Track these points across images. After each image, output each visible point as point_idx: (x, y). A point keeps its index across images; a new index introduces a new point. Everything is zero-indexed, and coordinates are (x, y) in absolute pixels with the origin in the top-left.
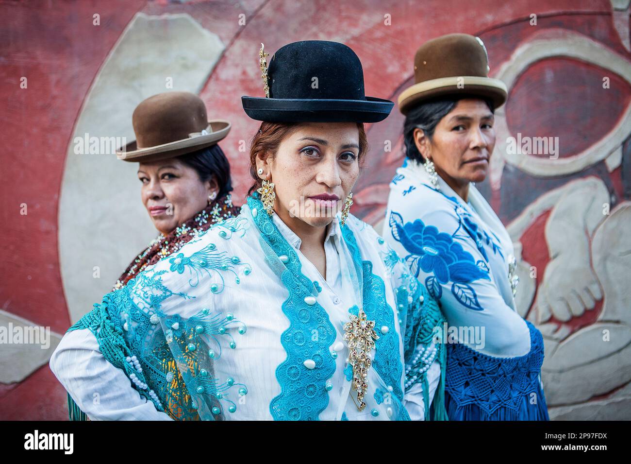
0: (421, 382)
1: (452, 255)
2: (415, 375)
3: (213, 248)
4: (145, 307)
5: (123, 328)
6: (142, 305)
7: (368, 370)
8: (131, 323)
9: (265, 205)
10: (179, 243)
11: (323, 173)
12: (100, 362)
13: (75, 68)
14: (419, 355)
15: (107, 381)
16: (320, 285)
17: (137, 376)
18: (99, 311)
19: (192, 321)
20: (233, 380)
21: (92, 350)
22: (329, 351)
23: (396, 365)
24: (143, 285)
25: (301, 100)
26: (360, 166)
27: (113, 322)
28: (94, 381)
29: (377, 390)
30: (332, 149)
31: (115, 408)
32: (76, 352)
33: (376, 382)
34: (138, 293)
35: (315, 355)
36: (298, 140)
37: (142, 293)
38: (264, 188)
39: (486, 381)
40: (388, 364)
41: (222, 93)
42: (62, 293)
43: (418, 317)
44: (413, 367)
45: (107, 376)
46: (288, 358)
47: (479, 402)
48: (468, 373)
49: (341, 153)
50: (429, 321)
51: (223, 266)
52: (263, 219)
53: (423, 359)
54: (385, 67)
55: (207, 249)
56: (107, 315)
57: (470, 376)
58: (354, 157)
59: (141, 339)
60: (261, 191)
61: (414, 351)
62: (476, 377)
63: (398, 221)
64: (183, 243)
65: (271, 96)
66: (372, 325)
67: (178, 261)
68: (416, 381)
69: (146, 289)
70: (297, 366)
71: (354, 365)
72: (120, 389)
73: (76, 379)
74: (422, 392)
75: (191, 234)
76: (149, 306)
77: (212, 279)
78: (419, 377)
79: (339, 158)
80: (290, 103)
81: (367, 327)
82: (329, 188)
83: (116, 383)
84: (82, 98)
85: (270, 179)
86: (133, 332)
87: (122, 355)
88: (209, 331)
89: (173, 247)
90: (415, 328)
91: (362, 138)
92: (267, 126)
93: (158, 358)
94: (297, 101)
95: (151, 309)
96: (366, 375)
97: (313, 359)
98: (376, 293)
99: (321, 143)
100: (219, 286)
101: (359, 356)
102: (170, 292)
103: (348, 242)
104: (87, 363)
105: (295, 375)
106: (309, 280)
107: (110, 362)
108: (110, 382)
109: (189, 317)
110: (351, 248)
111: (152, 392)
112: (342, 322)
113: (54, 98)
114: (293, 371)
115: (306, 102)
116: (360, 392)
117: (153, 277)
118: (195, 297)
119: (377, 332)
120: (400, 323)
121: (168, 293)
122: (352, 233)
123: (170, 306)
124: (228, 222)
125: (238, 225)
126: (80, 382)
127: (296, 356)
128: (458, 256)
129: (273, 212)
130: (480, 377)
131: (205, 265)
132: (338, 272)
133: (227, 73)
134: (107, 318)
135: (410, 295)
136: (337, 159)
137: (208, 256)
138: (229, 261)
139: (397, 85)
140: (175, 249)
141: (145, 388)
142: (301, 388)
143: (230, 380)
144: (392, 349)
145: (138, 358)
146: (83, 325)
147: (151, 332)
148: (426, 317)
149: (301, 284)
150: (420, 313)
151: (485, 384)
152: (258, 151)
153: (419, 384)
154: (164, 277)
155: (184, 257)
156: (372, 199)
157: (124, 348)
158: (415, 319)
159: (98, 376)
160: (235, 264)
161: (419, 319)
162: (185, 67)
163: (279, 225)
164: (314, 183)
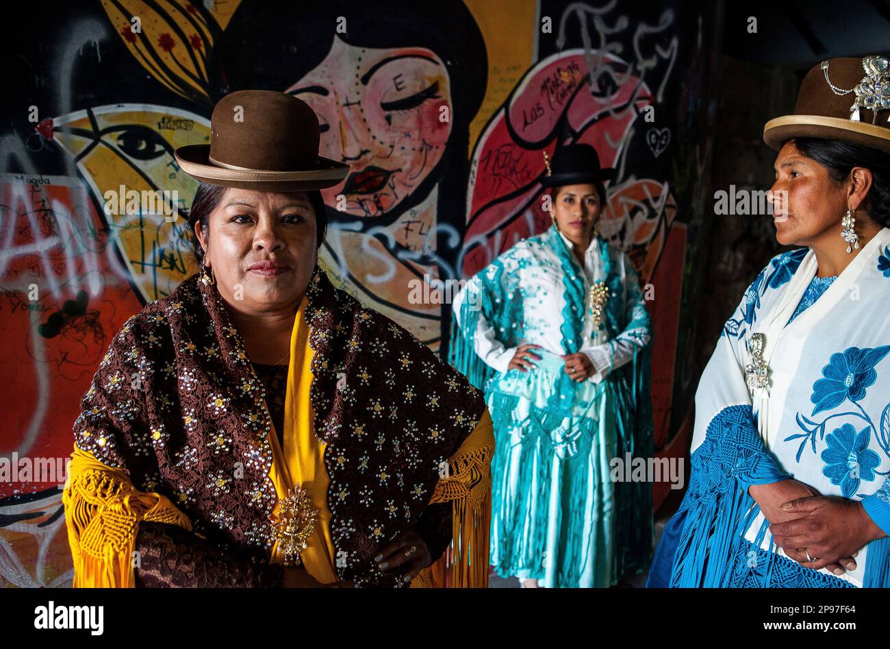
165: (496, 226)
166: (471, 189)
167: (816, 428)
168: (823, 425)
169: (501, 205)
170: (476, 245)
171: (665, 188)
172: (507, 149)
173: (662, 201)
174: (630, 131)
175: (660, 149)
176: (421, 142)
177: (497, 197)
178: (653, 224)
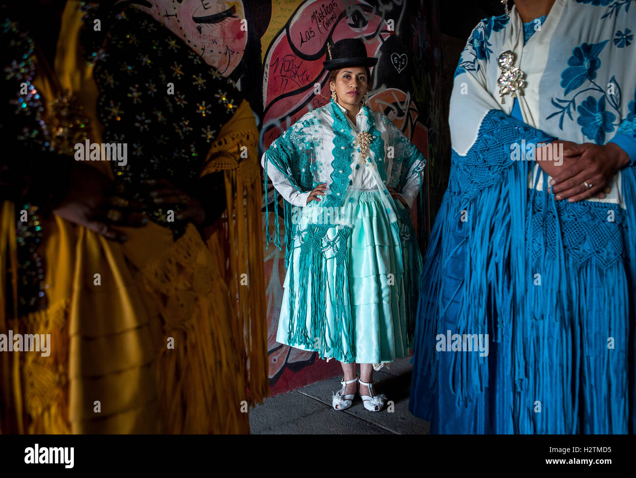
165: (287, 113)
166: (265, 85)
167: (569, 105)
168: (573, 101)
169: (289, 98)
170: (272, 126)
171: (408, 96)
172: (290, 58)
173: (407, 104)
174: (378, 54)
175: (401, 68)
176: (225, 48)
177: (285, 92)
178: (402, 120)
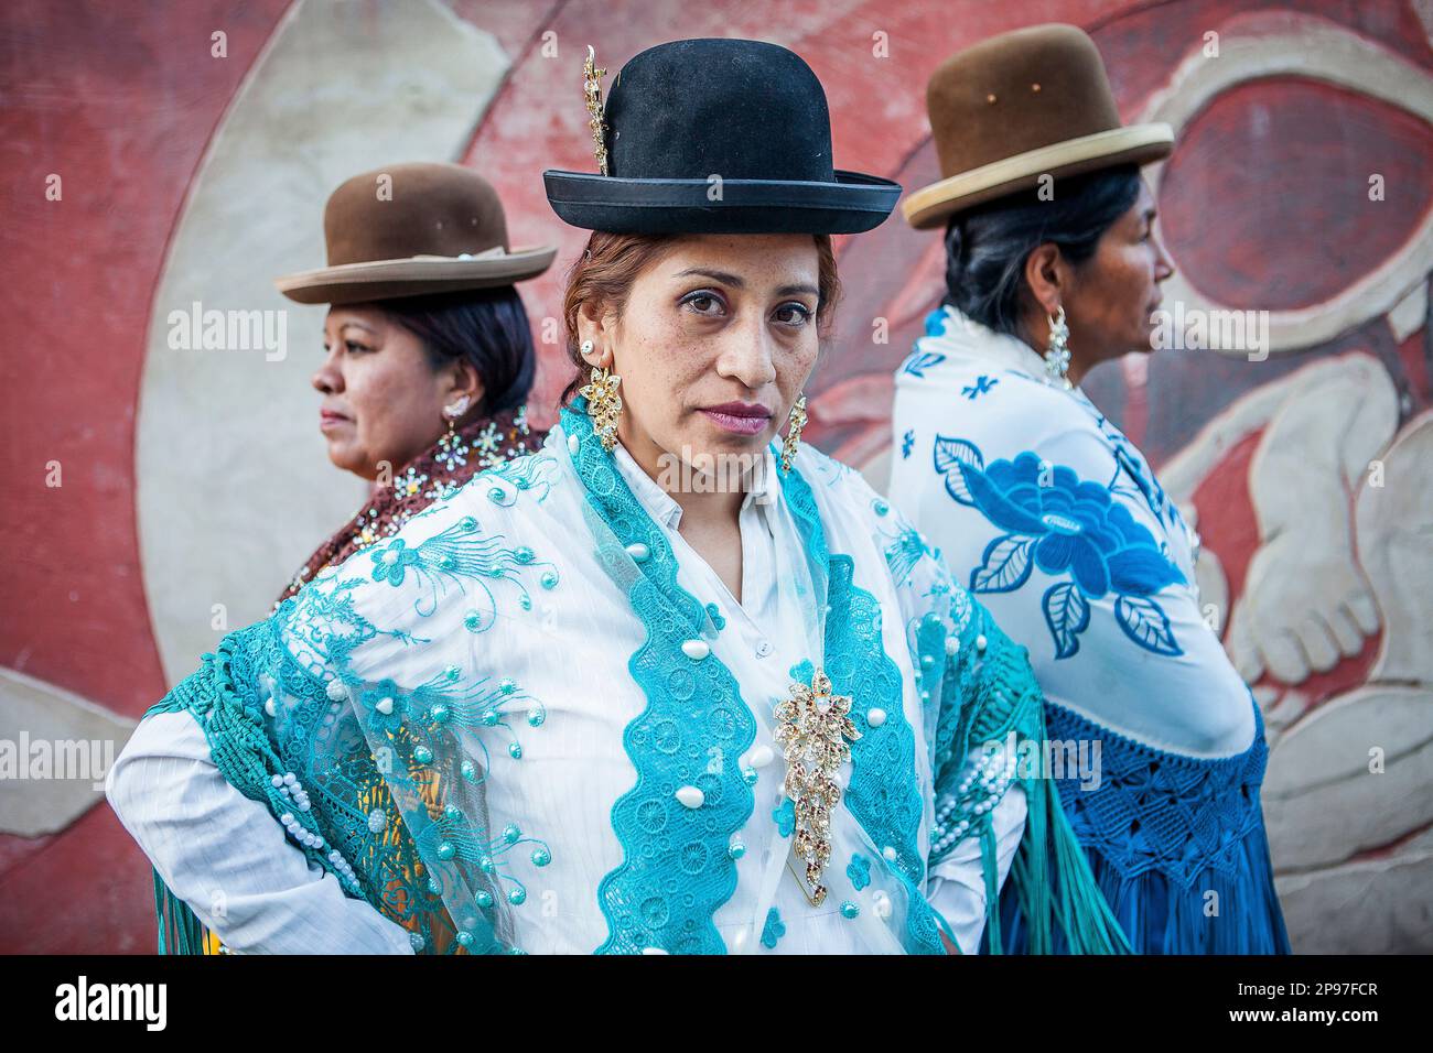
0: (980, 836)
1: (1113, 531)
2: (965, 819)
3: (471, 526)
4: (314, 663)
5: (263, 711)
6: (308, 657)
7: (832, 811)
8: (281, 698)
9: (598, 425)
10: (400, 517)
11: (734, 355)
12: (213, 788)
13: (166, 114)
14: (975, 773)
15: (228, 830)
16: (723, 613)
17: (296, 818)
18: (212, 671)
19: (420, 693)
20: (517, 830)
21: (195, 760)
22: (737, 766)
23: (905, 798)
24: (312, 612)
25: (680, 181)
26: (823, 334)
27: (240, 697)
28: (200, 828)
29: (855, 857)
30: (755, 297)
31: (249, 891)
32: (160, 765)
33: (853, 839)
34: (299, 630)
35: (703, 777)
36: (675, 276)
37: (308, 631)
38: (595, 386)
39: (1177, 814)
40: (885, 797)
41: (506, 169)
42: (148, 632)
43: (972, 684)
44: (961, 800)
45: (228, 819)
46: (639, 782)
47: (1165, 863)
48: (1137, 802)
49: (775, 308)
50: (998, 694)
51: (494, 568)
52: (591, 460)
53: (984, 782)
54: (880, 105)
55: (458, 528)
56: (227, 680)
57: (1141, 808)
58: (806, 315)
59: (308, 734)
60: (588, 394)
61: (963, 764)
62: (1153, 809)
63: (967, 457)
64: (410, 515)
65: (612, 173)
66: (843, 707)
67: (390, 557)
68: (967, 834)
69: (319, 621)
70: (660, 801)
71: (796, 800)
72: (260, 847)
73: (159, 825)
74: (979, 858)
75: (428, 495)
76: (325, 660)
77: (467, 599)
78: (973, 825)
79: (772, 319)
80: (653, 189)
81: (831, 710)
82: (748, 389)
83: (249, 835)
84: (183, 183)
85: (611, 366)
86: (288, 720)
87: (263, 771)
88: (461, 719)
89: (386, 524)
90: (965, 711)
91: (827, 269)
92: (602, 241)
93: (348, 777)
94: (671, 185)
95: (330, 667)
96: (825, 822)
97: (698, 785)
98: (860, 632)
99: (729, 284)
100: (484, 615)
101: (810, 780)
102: (373, 628)
103: (795, 509)
104: (182, 789)
105: (657, 821)
106: (695, 601)
107: (237, 786)
108: (236, 832)
109: (414, 686)
110: (803, 525)
111: (335, 855)
112: (771, 699)
113: (119, 184)
114: (650, 814)
115: (691, 186)
116: (812, 861)
117: (333, 595)
118: (428, 641)
119: (857, 722)
120: (925, 701)
121: (367, 631)
122: (807, 490)
123: (371, 661)
124: (514, 467)
125: (535, 473)
126: (168, 832)
127: (658, 779)
128: (1125, 535)
129: (615, 443)
130: (1164, 807)
131: (452, 567)
132: (771, 581)
133: (517, 122)
134: (228, 688)
135: (953, 635)
136: (767, 319)
137: (460, 546)
138: (509, 558)
139: (907, 146)
140: (390, 530)
141: (317, 846)
142: (669, 851)
143: (509, 832)
144: (893, 763)
145: (300, 776)
146: (176, 702)
147: (330, 720)
148: (993, 684)
149: (675, 610)
150: (978, 676)
151: (1175, 821)
152: (581, 300)
153: (974, 841)
154: (358, 594)
155: (406, 547)
156: (853, 408)
157: (267, 757)
158: (964, 689)
159: (208, 819)
160: (524, 563)
161: (976, 691)
162: (421, 110)
163: (630, 475)
164: (710, 378)
